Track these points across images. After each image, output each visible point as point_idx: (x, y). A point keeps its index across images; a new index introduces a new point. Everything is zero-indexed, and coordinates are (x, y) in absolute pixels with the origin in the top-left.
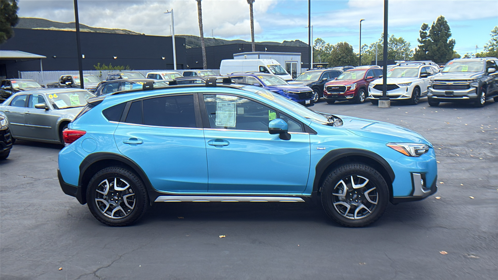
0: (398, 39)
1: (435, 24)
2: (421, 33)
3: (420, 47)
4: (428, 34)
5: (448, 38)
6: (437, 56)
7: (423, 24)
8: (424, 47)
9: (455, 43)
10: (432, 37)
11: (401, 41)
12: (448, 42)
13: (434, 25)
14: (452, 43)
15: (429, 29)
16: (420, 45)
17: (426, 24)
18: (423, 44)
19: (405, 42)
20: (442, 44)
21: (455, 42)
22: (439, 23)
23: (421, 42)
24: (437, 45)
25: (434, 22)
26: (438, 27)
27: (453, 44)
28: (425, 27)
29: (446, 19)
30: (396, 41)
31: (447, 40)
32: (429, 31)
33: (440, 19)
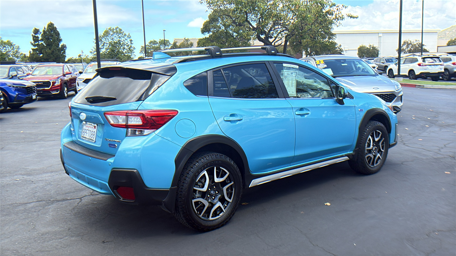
0: (6, 42)
1: (46, 29)
2: (34, 37)
3: (33, 50)
4: (40, 38)
5: (60, 43)
6: (52, 59)
7: (34, 29)
8: (39, 50)
9: (66, 48)
10: (45, 42)
11: (10, 44)
12: (60, 46)
13: (46, 31)
14: (64, 47)
15: (41, 33)
16: (33, 48)
17: (38, 28)
18: (36, 48)
19: (14, 45)
20: (55, 48)
21: (66, 46)
22: (50, 29)
23: (35, 46)
24: (50, 49)
25: (45, 27)
26: (49, 32)
27: (65, 49)
28: (36, 31)
29: (55, 26)
30: (5, 43)
31: (59, 45)
32: (41, 35)
33: (50, 25)
